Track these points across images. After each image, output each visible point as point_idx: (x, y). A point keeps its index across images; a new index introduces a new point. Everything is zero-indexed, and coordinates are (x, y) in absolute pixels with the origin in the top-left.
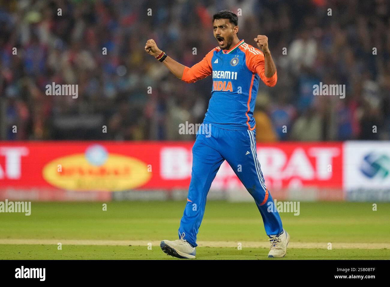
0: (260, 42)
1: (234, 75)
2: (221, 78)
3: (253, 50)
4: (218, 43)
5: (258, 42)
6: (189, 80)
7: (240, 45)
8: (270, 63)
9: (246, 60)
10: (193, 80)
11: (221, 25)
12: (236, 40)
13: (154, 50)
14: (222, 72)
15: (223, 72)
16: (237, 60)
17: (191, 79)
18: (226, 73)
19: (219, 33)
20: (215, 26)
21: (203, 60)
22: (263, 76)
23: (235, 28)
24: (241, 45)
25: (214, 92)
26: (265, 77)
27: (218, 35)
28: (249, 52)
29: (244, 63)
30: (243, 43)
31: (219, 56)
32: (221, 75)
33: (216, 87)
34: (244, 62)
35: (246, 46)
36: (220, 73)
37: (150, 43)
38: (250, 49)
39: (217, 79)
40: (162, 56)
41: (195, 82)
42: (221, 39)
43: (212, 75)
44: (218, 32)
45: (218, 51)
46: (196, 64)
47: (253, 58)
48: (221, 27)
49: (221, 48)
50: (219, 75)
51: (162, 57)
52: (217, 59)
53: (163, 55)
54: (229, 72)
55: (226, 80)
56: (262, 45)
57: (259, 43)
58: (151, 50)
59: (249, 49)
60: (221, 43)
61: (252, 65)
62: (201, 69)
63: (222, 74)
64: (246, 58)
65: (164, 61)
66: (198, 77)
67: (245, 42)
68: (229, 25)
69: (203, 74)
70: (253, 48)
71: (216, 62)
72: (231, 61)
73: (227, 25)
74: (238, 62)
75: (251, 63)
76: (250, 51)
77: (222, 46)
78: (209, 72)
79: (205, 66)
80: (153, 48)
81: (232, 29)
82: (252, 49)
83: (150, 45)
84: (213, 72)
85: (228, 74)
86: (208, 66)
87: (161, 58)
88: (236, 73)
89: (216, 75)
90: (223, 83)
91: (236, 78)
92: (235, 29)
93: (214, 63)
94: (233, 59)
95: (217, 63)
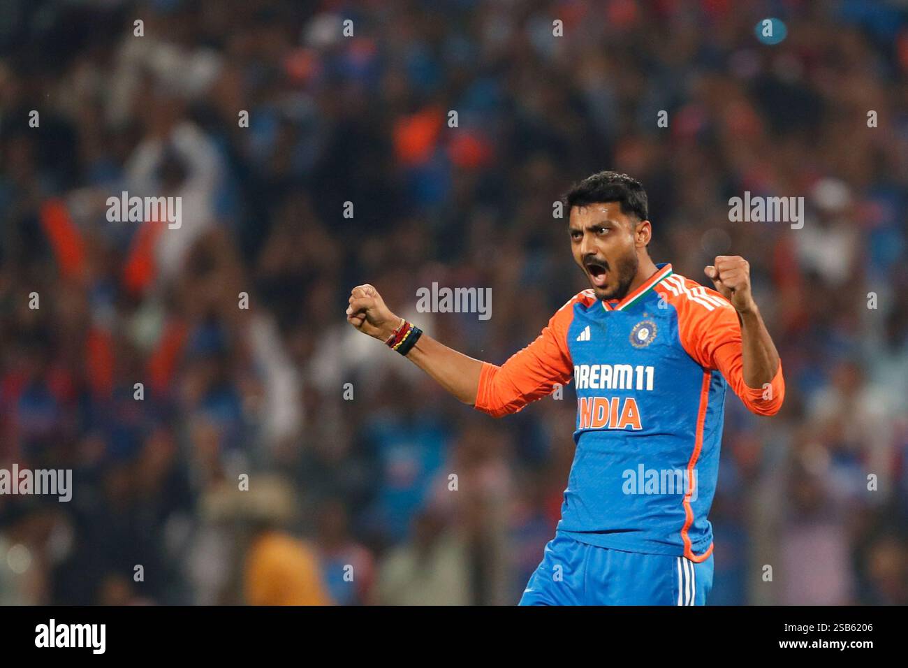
0: (725, 279)
1: (645, 375)
2: (602, 386)
3: (701, 296)
4: (590, 281)
5: (717, 277)
6: (500, 406)
7: (658, 280)
8: (760, 343)
9: (680, 328)
10: (514, 403)
11: (595, 224)
12: (647, 266)
13: (376, 319)
14: (604, 367)
15: (608, 367)
16: (652, 328)
17: (506, 402)
18: (619, 371)
19: (591, 251)
20: (578, 229)
21: (541, 337)
22: (737, 381)
23: (639, 228)
24: (663, 283)
25: (582, 432)
26: (745, 386)
27: (588, 257)
28: (688, 301)
29: (673, 338)
30: (668, 275)
31: (591, 318)
32: (603, 378)
33: (590, 416)
34: (673, 335)
35: (677, 283)
36: (598, 372)
37: (362, 297)
38: (692, 293)
39: (589, 392)
40: (406, 336)
41: (518, 411)
42: (598, 268)
43: (573, 383)
44: (589, 248)
45: (588, 305)
46: (520, 352)
47: (701, 321)
48: (596, 230)
49: (597, 295)
50: (597, 377)
51: (404, 339)
52: (587, 329)
53: (409, 332)
54: (629, 368)
55: (617, 392)
56: (733, 289)
57: (721, 281)
58: (368, 318)
59: (687, 291)
60: (600, 279)
61: (700, 346)
62: (536, 366)
63: (606, 374)
64: (679, 321)
65: (413, 350)
66: (530, 394)
67: (674, 272)
68: (620, 223)
69: (544, 380)
70: (702, 288)
71: (586, 335)
72: (632, 334)
73: (615, 223)
74: (654, 334)
75: (695, 338)
76: (690, 297)
77: (601, 292)
78: (562, 374)
79: (550, 357)
80: (371, 312)
81: (633, 231)
82: (699, 291)
83: (362, 302)
84: (576, 368)
85: (626, 372)
86: (559, 353)
87: (403, 342)
88: (650, 370)
89: (585, 378)
90: (610, 402)
91: (650, 387)
92: (640, 233)
93: (578, 339)
94: (638, 325)
95: (588, 338)
